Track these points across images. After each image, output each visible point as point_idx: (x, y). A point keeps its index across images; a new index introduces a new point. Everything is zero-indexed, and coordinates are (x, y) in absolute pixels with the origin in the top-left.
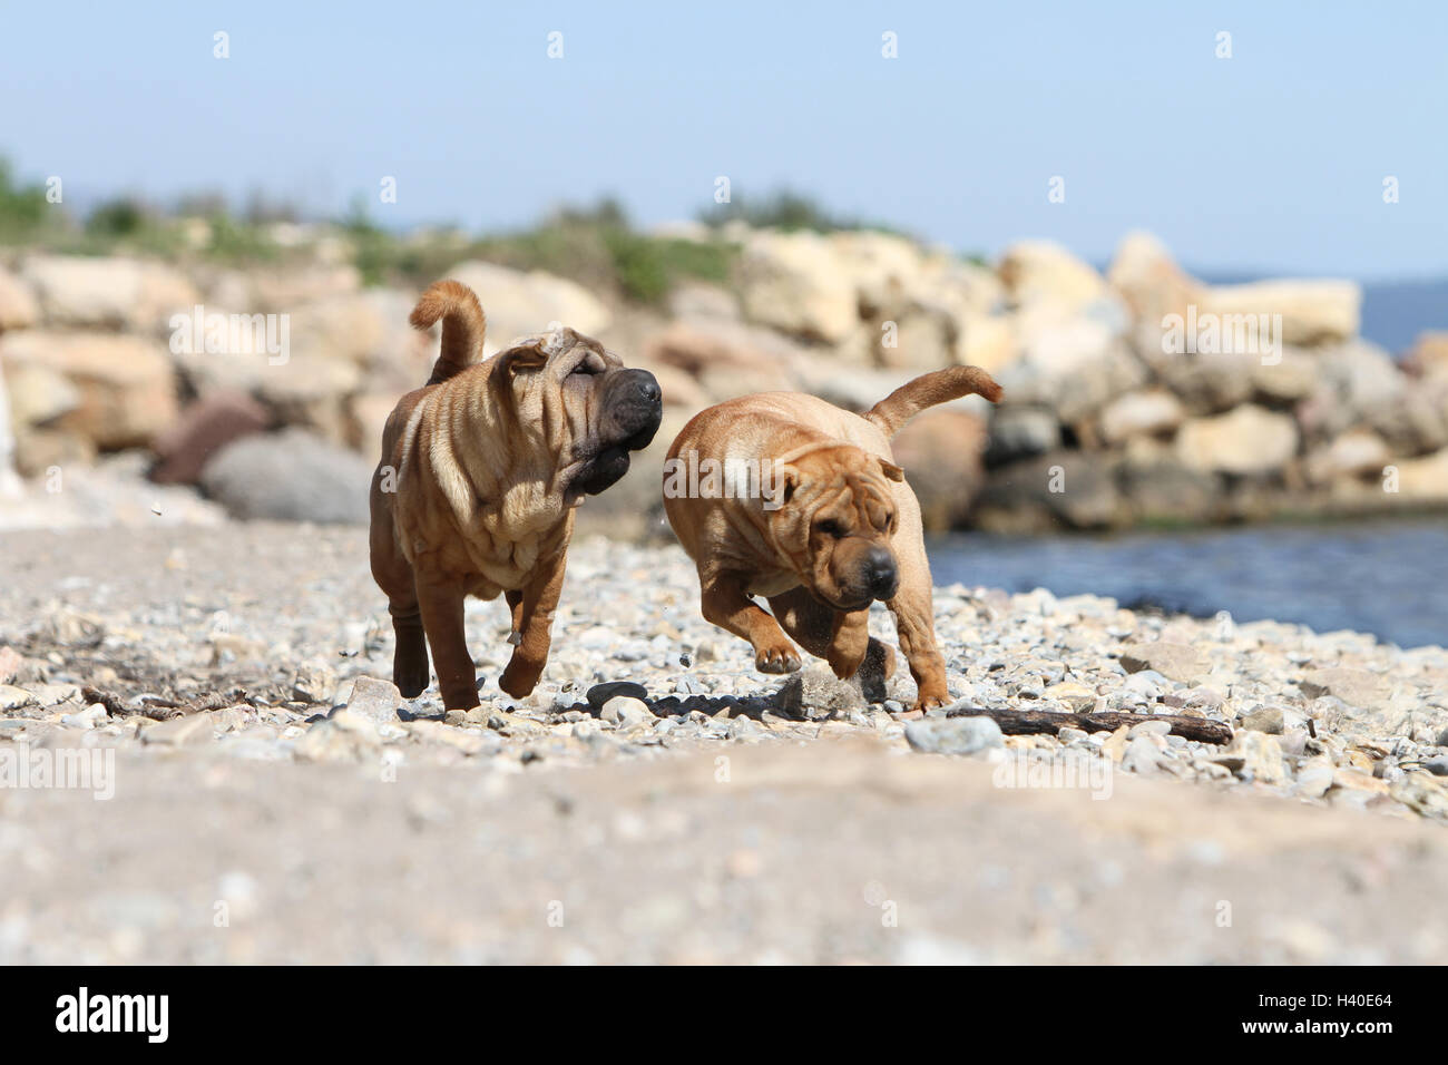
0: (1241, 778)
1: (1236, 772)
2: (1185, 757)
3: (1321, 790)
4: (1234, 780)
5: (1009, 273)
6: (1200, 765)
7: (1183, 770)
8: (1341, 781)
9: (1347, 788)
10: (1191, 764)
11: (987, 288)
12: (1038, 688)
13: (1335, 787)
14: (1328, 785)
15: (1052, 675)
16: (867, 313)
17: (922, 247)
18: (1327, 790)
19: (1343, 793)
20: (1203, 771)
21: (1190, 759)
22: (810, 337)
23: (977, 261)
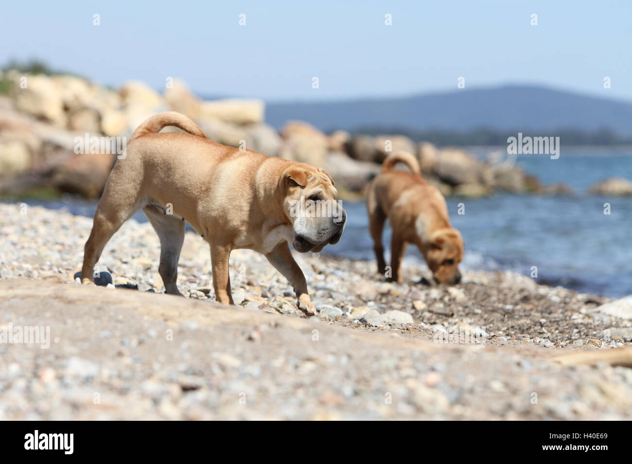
0: (209, 297)
1: (207, 294)
2: (187, 288)
3: (241, 302)
4: (206, 298)
5: (123, 94)
6: (192, 291)
7: (186, 293)
8: (248, 298)
9: (251, 301)
10: (189, 291)
11: (114, 100)
12: (129, 259)
13: (246, 301)
14: (243, 300)
15: (135, 255)
16: (66, 109)
17: (88, 82)
18: (243, 302)
19: (249, 303)
20: (194, 294)
21: (189, 289)
22: (43, 118)
23: (110, 88)
